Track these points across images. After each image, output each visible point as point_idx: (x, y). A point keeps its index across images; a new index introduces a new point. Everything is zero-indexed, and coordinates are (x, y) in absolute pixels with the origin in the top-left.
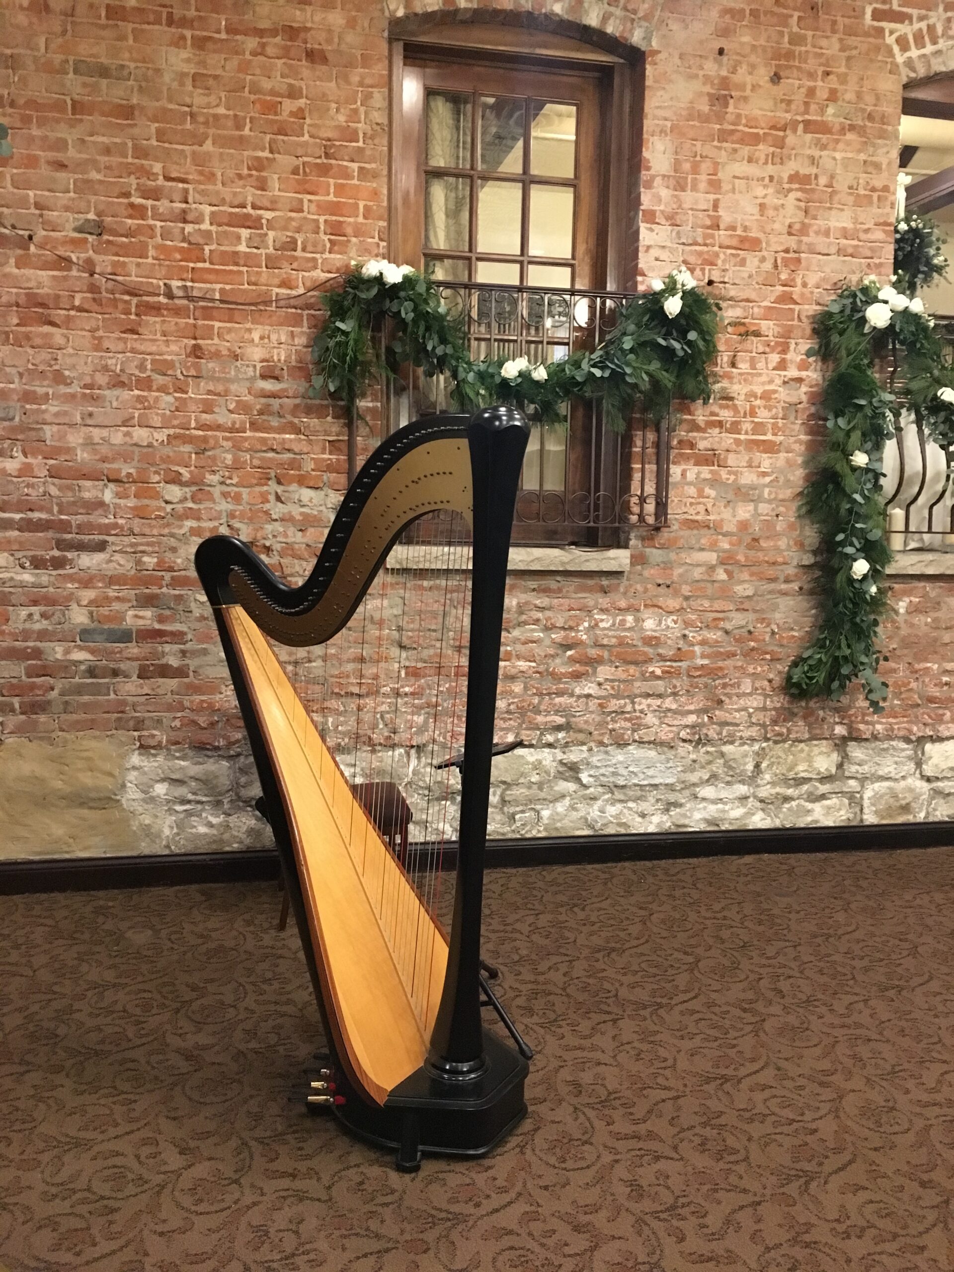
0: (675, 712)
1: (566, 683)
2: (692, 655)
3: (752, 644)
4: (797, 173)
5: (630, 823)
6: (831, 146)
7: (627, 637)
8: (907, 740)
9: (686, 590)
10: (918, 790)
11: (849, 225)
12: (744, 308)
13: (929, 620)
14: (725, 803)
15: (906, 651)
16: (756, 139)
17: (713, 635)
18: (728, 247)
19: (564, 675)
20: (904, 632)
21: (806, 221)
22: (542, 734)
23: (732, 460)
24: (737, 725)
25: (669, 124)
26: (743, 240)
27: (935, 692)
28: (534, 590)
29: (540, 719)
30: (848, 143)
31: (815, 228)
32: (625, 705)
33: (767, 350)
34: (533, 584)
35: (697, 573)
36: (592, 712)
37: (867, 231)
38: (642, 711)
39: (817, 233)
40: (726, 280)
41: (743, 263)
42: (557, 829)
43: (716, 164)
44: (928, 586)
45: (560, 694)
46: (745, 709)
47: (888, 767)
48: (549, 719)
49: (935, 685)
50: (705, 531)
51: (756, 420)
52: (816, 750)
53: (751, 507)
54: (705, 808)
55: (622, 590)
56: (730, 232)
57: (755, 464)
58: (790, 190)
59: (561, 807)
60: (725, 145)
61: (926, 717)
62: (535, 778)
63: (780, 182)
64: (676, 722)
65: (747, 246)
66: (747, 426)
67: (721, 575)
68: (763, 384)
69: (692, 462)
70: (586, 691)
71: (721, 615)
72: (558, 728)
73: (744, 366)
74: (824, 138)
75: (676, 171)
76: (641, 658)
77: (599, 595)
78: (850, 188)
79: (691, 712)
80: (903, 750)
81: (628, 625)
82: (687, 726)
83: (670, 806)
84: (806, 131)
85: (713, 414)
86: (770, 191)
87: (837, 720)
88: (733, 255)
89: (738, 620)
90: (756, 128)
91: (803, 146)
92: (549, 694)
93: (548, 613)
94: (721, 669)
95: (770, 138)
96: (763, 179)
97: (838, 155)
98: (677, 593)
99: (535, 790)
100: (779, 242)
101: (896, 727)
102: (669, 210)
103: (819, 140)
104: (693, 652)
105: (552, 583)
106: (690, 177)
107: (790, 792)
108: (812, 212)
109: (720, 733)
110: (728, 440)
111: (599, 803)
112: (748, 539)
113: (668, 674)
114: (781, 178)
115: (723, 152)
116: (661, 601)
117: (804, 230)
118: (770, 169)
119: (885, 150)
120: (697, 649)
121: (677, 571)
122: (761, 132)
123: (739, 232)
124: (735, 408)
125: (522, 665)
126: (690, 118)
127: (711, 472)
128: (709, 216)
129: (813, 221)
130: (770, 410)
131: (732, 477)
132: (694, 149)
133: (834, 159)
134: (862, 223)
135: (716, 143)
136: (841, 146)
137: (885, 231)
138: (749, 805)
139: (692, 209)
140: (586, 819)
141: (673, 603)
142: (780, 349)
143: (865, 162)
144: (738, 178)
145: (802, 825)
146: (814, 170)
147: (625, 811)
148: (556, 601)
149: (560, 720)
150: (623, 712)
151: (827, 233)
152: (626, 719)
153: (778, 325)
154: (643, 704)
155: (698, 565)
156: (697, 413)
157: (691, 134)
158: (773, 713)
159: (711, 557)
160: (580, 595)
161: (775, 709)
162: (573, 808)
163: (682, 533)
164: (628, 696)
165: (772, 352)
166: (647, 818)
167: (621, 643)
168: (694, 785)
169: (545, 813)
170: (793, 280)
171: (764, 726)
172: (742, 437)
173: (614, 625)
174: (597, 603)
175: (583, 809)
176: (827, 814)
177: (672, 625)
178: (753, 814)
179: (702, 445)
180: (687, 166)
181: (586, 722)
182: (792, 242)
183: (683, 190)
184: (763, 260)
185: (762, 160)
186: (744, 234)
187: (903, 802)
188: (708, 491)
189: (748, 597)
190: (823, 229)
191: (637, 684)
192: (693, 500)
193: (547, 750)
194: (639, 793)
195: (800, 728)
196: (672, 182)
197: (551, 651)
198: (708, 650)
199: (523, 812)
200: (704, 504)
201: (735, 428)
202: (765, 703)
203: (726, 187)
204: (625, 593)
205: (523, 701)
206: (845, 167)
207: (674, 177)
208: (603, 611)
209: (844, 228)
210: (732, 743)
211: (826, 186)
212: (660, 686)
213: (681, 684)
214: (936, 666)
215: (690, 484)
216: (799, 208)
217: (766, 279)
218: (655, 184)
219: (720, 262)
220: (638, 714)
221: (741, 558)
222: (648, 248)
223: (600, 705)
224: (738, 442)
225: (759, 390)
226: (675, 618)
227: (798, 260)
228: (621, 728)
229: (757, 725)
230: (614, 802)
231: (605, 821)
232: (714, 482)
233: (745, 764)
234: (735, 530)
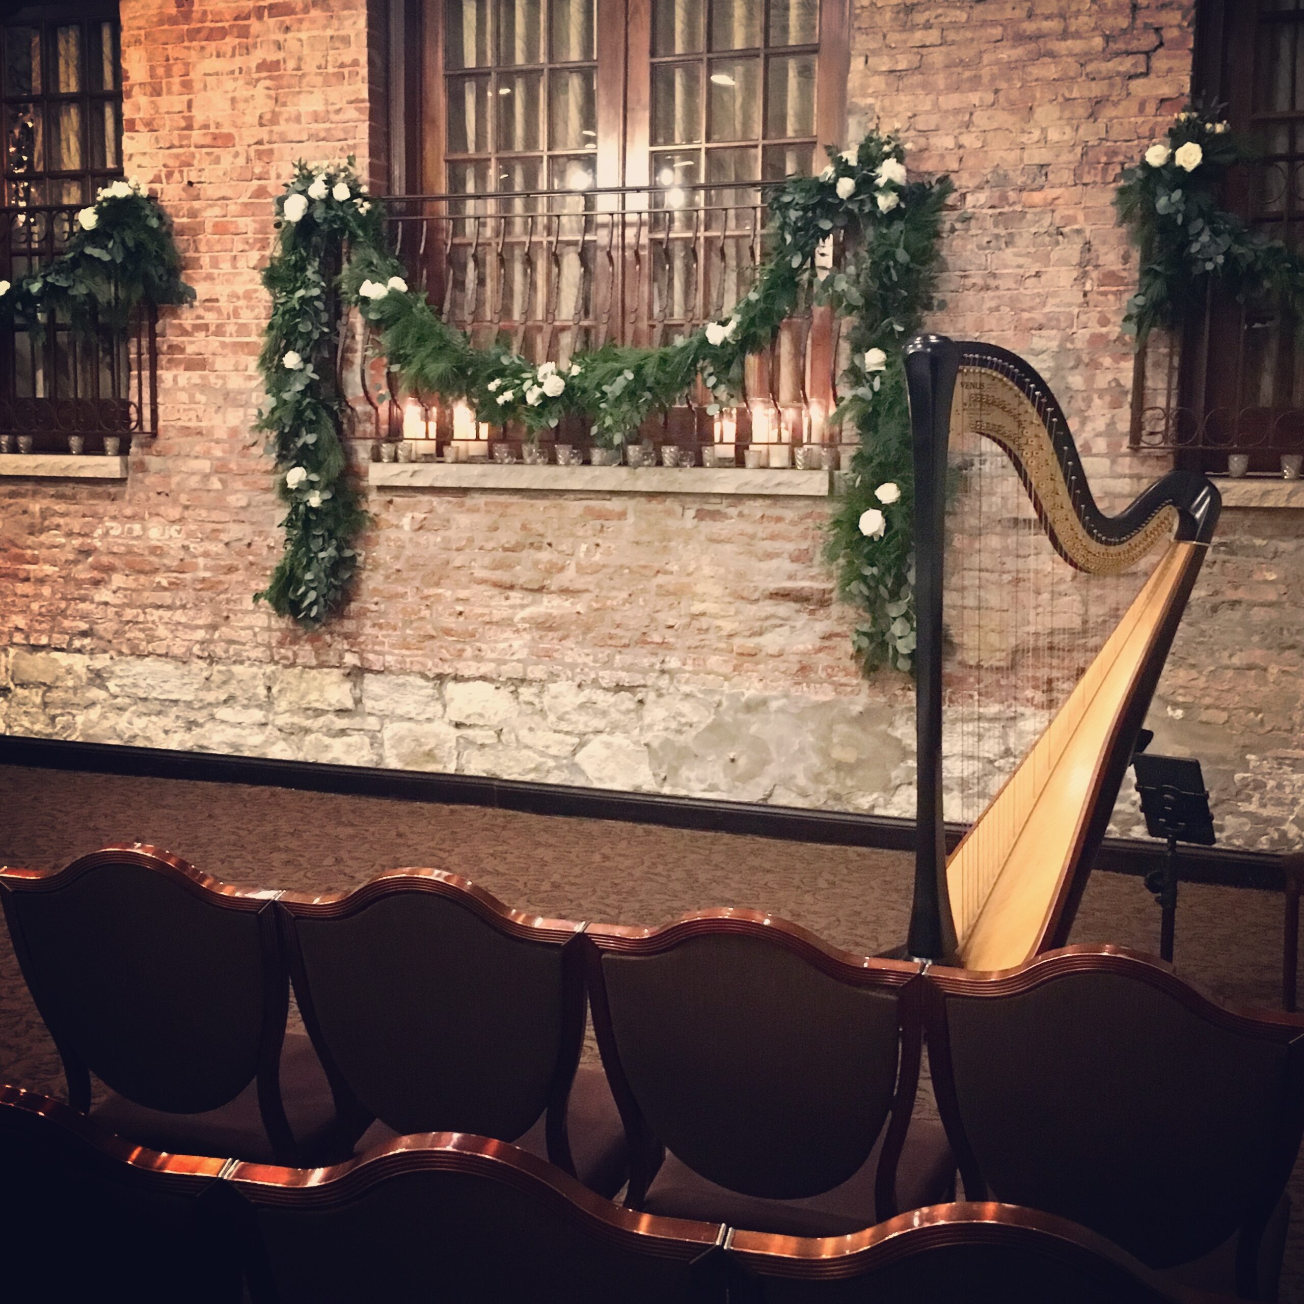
0: (186, 626)
1: (86, 589)
2: (195, 567)
3: (251, 558)
4: (264, 61)
5: (153, 738)
6: (295, 27)
7: (134, 545)
8: (424, 676)
9: (183, 499)
10: (442, 736)
11: (320, 108)
12: (222, 207)
13: (439, 539)
14: (244, 728)
15: (413, 574)
16: (223, 33)
17: (216, 548)
18: (202, 146)
19: (83, 581)
20: (408, 552)
21: (277, 109)
22: (71, 640)
23: (219, 363)
24: (244, 644)
25: (142, 32)
26: (215, 137)
27: (450, 622)
28: (52, 496)
29: (67, 623)
30: (313, 21)
31: (285, 116)
32: (138, 615)
33: (247, 247)
34: (52, 490)
35: (194, 482)
36: (111, 620)
37: (338, 111)
38: (153, 622)
39: (288, 120)
40: (202, 180)
41: (217, 161)
42: (89, 736)
43: (187, 65)
44: (435, 500)
45: (83, 599)
46: (251, 628)
47: (408, 704)
48: (74, 624)
49: (450, 615)
50: (198, 438)
51: (240, 321)
52: (329, 679)
53: (241, 412)
54: (223, 730)
55: (127, 497)
56: (203, 131)
57: (241, 367)
58: (258, 80)
59: (94, 714)
60: (194, 43)
61: (444, 651)
62: (70, 683)
63: (249, 72)
64: (188, 637)
65: (220, 142)
66: (231, 328)
67: (216, 484)
68: (244, 283)
69: (182, 367)
70: (104, 598)
71: (219, 526)
72: (84, 634)
73: (226, 266)
74: (287, 20)
75: (151, 77)
76: (147, 568)
77: (108, 502)
78: (319, 67)
79: (198, 627)
80: (421, 688)
81: (135, 534)
82: (197, 642)
83: (191, 725)
84: (270, 16)
85: (199, 317)
86: (241, 82)
87: (346, 647)
88: (207, 154)
89: (234, 531)
90: (221, 21)
91: (268, 31)
92: (74, 599)
93: (67, 519)
94: (220, 582)
95: (235, 30)
96: (233, 72)
97: (303, 35)
98: (176, 502)
99: (70, 695)
100: (249, 135)
101: (408, 660)
102: (148, 116)
103: (282, 22)
104: (196, 564)
105: (68, 489)
106: (164, 81)
107: (308, 723)
108: (281, 99)
109: (226, 651)
110: (214, 342)
111: (127, 715)
112: (239, 447)
113: (174, 586)
114: (249, 68)
115: (192, 52)
116: (162, 510)
117: (275, 119)
118: (238, 61)
119: (351, 21)
120: (201, 561)
121: (175, 480)
122: (226, 25)
123: (213, 130)
124: (219, 311)
125: (48, 569)
126: (161, 22)
127: (201, 377)
128: (183, 117)
129: (283, 109)
130: (253, 310)
131: (220, 382)
132: (166, 53)
133: (300, 40)
134: (333, 104)
135: (186, 44)
136: (305, 25)
137: (359, 110)
138: (267, 733)
139: (168, 113)
140: (115, 729)
141: (175, 513)
142: (258, 245)
143: (332, 37)
144: (210, 75)
145: (324, 761)
146: (280, 55)
147: (151, 725)
148: (73, 508)
149: (84, 626)
150: (137, 623)
151: (298, 119)
152: (141, 630)
153: (255, 221)
154: (155, 614)
155: (193, 474)
156: (184, 316)
157: (163, 38)
158: (279, 634)
159: (205, 465)
160: (91, 502)
161: (280, 630)
162: (103, 716)
163: (177, 440)
164: (139, 606)
165: (252, 249)
166: (171, 735)
167: (130, 552)
168: (210, 704)
169: (80, 719)
170: (267, 172)
171: (269, 646)
172: (227, 340)
173: (123, 533)
174: (105, 511)
175: (113, 719)
176: (347, 752)
177: (175, 534)
178: (274, 744)
179: (190, 349)
180: (160, 71)
181: (105, 629)
182: (263, 134)
183: (159, 95)
184: (236, 155)
185: (229, 53)
186: (217, 131)
187: (427, 748)
188: (199, 397)
189: (242, 508)
190: (293, 116)
191: (146, 594)
192: (186, 407)
193: (78, 655)
194: (159, 708)
195: (306, 652)
196: (149, 89)
197: (71, 557)
198: (211, 563)
199: (62, 715)
200: (195, 410)
201: (219, 331)
202: (270, 622)
203: (197, 86)
204: (130, 501)
205: (51, 604)
206: (312, 46)
207: (150, 83)
208: (114, 518)
209: (315, 112)
210: (242, 663)
211: (294, 69)
212: (166, 598)
213: (186, 596)
214: (448, 593)
215: (183, 389)
216: (269, 97)
217: (241, 174)
218: (134, 93)
219: (195, 162)
220: (150, 625)
221: (233, 466)
222: (131, 156)
223: (117, 613)
224: (223, 345)
225: (240, 291)
226: (178, 528)
227: (271, 151)
228: (135, 638)
229: (263, 645)
230: (140, 715)
231: (132, 733)
232: (204, 387)
233: (256, 687)
234: (225, 437)
